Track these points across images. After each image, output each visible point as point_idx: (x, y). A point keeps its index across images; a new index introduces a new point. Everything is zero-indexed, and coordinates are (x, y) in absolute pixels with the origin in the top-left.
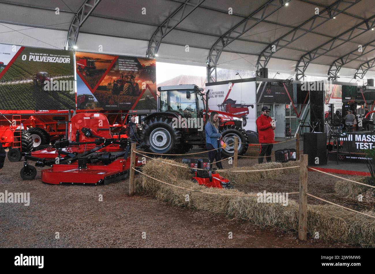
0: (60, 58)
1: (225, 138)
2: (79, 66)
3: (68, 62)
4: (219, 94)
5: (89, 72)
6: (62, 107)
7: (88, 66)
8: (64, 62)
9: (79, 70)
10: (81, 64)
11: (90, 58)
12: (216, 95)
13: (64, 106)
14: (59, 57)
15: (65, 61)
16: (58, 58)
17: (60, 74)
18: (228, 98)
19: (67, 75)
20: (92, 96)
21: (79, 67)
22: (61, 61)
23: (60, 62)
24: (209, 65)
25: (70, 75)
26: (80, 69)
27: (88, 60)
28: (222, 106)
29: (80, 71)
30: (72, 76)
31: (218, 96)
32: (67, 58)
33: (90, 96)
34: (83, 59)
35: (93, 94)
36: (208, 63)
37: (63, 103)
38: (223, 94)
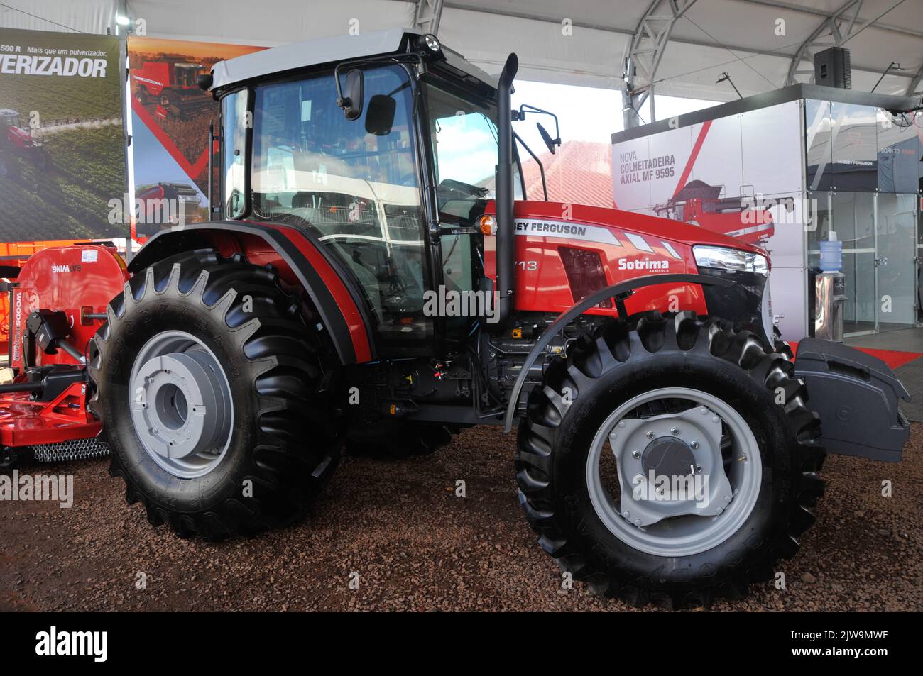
0: (68, 61)
1: (614, 426)
2: (143, 86)
3: (99, 72)
4: (658, 168)
5: (178, 106)
6: (77, 230)
7: (175, 86)
8: (82, 74)
9: (140, 100)
10: (148, 81)
11: (181, 59)
12: (645, 170)
13: (83, 227)
14: (63, 58)
15: (85, 71)
16: (58, 60)
17: (65, 114)
18: (690, 180)
19: (95, 119)
20: (190, 188)
21: (142, 92)
22: (70, 71)
23: (66, 73)
24: (630, 86)
25: (105, 119)
26: (145, 97)
27: (177, 65)
28: (670, 210)
29: (145, 103)
30: (115, 122)
31: (654, 173)
32: (93, 58)
33: (184, 190)
34: (157, 60)
35: (196, 182)
36: (626, 80)
37: (80, 216)
38: (672, 165)
